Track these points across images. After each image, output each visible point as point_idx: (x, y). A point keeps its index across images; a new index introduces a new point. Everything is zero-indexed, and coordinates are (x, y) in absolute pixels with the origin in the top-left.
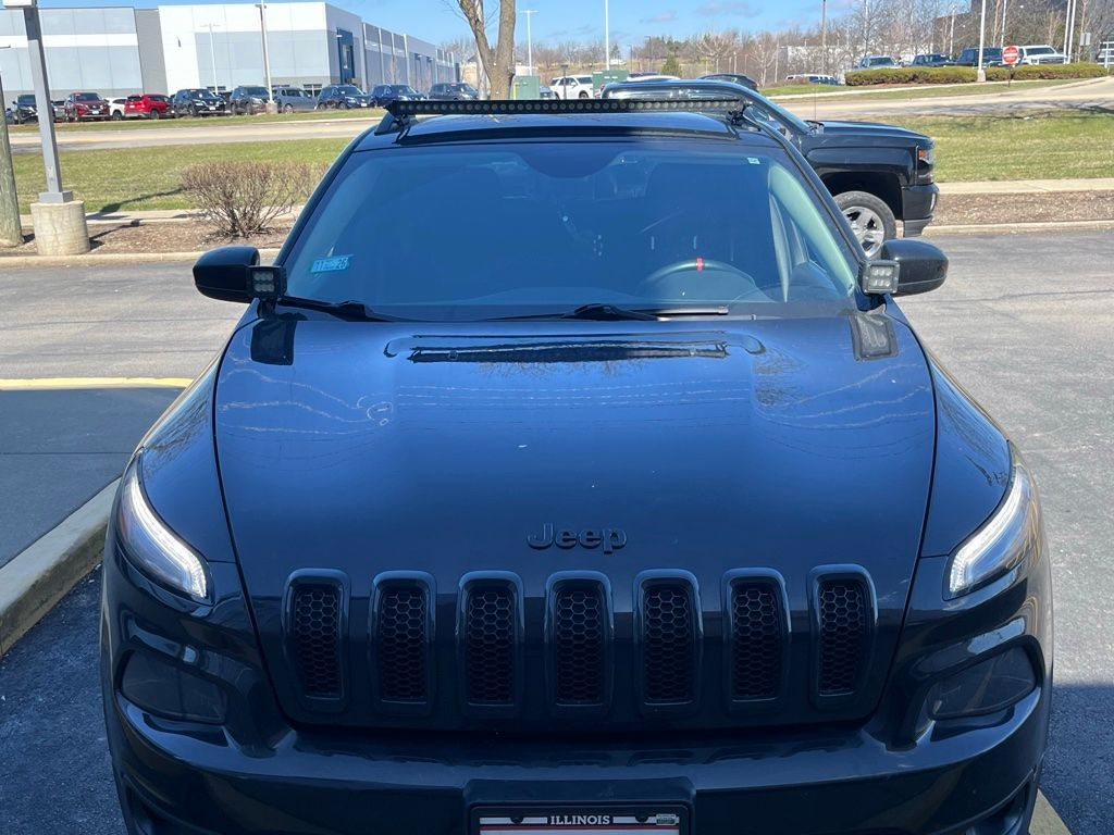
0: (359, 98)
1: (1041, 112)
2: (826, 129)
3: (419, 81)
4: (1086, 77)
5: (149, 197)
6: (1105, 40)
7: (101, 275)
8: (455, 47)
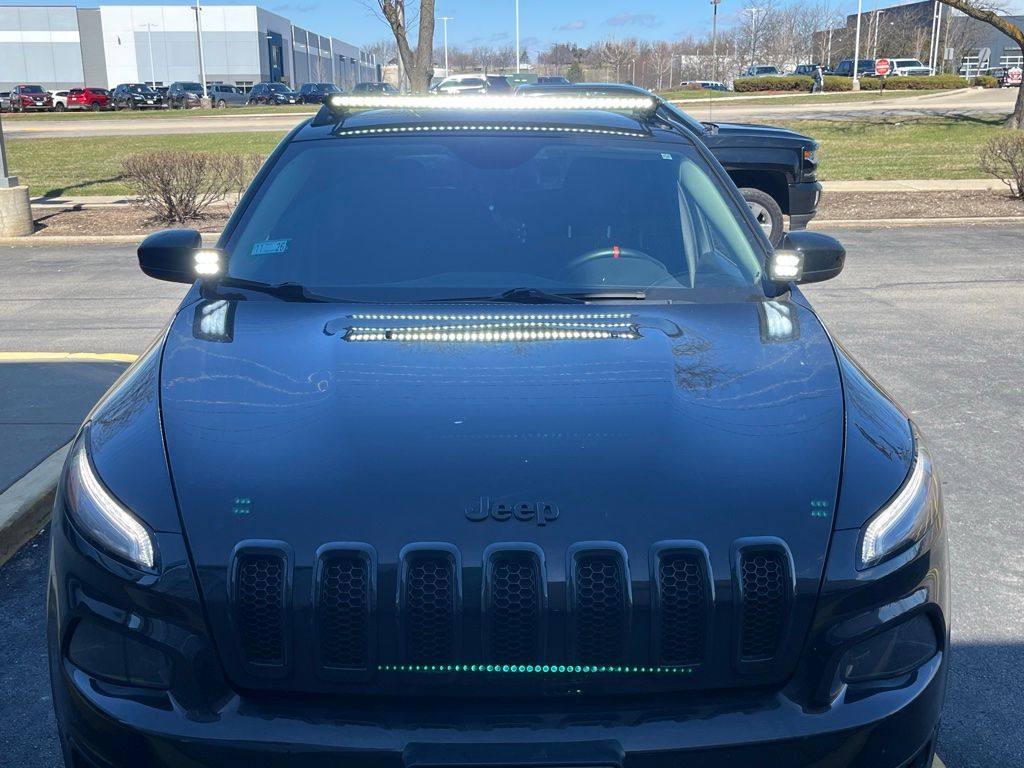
0: (288, 95)
1: (911, 119)
2: (721, 130)
3: (343, 81)
4: (949, 88)
5: (90, 183)
6: (966, 55)
7: (45, 256)
8: (377, 50)
